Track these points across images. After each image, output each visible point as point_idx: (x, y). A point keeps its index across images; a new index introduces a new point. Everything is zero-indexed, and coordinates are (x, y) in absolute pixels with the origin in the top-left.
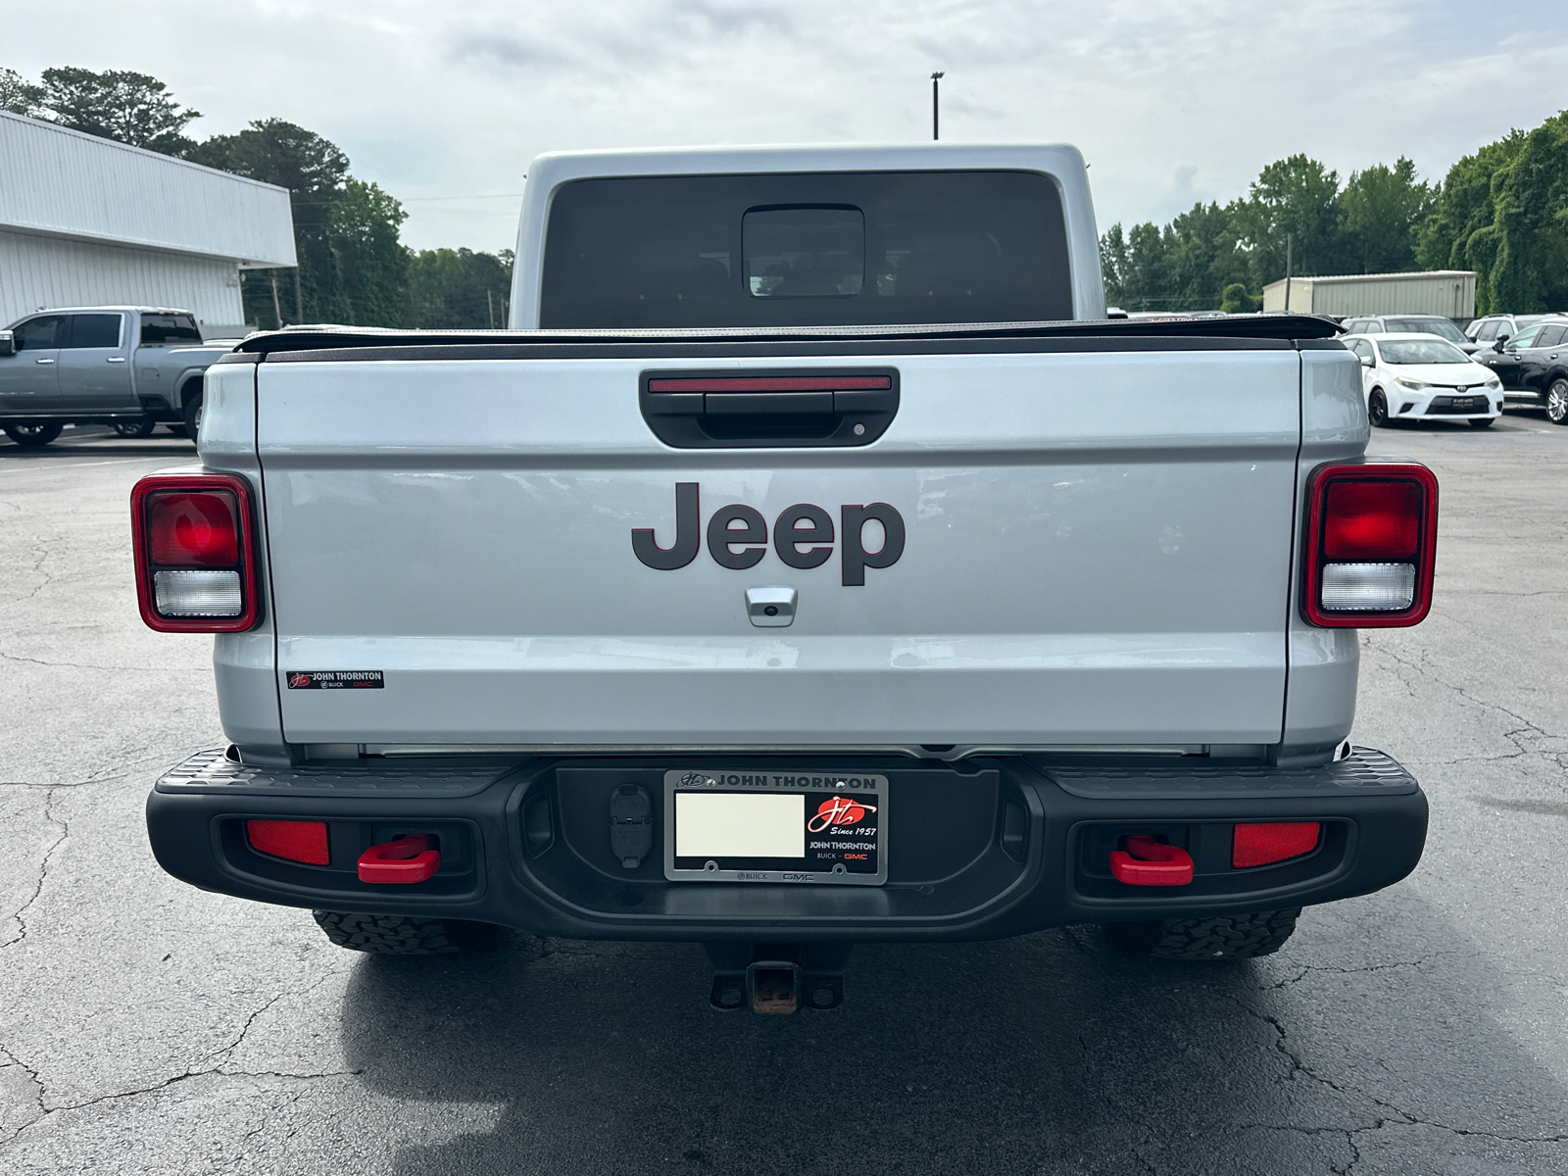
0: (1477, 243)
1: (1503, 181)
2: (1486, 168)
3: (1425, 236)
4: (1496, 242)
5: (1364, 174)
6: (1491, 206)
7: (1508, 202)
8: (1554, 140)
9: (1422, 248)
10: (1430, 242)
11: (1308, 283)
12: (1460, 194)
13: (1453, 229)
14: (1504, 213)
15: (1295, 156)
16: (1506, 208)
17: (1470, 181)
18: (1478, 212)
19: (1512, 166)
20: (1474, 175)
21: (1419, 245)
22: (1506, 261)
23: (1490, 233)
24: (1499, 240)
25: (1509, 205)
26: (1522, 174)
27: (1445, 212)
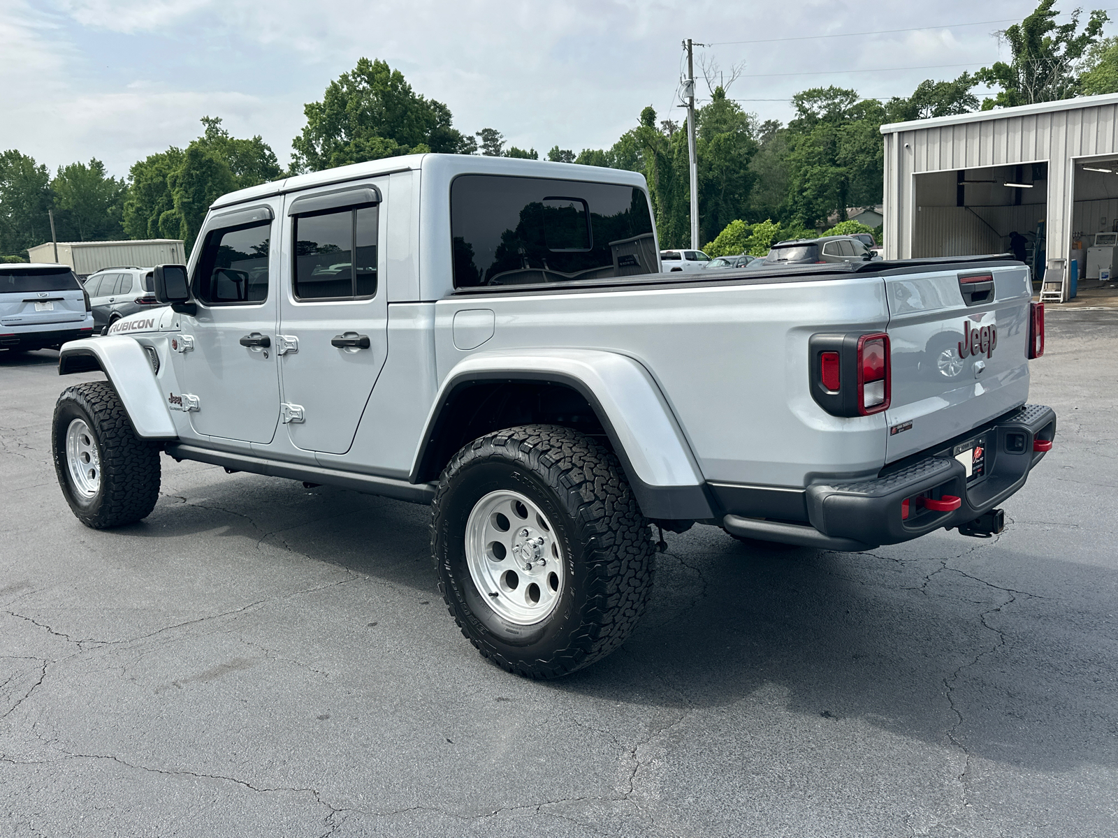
0: (166, 221)
1: (175, 180)
2: (161, 171)
3: (128, 215)
4: (178, 220)
5: (68, 168)
6: (169, 196)
7: (181, 194)
8: (202, 156)
9: (127, 223)
10: (131, 219)
11: (67, 246)
12: (146, 187)
13: (146, 210)
14: (180, 202)
15: (10, 151)
16: (181, 198)
17: (152, 179)
18: (162, 200)
19: (179, 170)
20: (154, 175)
21: (124, 221)
22: (187, 233)
23: (173, 215)
24: (180, 219)
25: (182, 197)
26: (187, 177)
27: (138, 199)
